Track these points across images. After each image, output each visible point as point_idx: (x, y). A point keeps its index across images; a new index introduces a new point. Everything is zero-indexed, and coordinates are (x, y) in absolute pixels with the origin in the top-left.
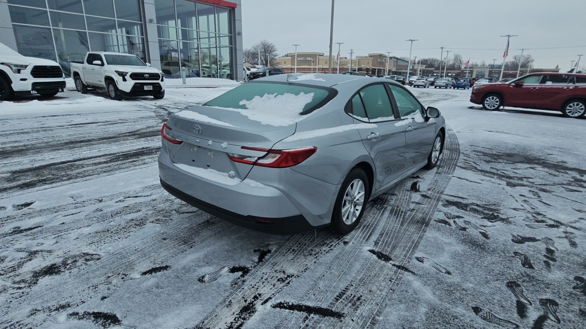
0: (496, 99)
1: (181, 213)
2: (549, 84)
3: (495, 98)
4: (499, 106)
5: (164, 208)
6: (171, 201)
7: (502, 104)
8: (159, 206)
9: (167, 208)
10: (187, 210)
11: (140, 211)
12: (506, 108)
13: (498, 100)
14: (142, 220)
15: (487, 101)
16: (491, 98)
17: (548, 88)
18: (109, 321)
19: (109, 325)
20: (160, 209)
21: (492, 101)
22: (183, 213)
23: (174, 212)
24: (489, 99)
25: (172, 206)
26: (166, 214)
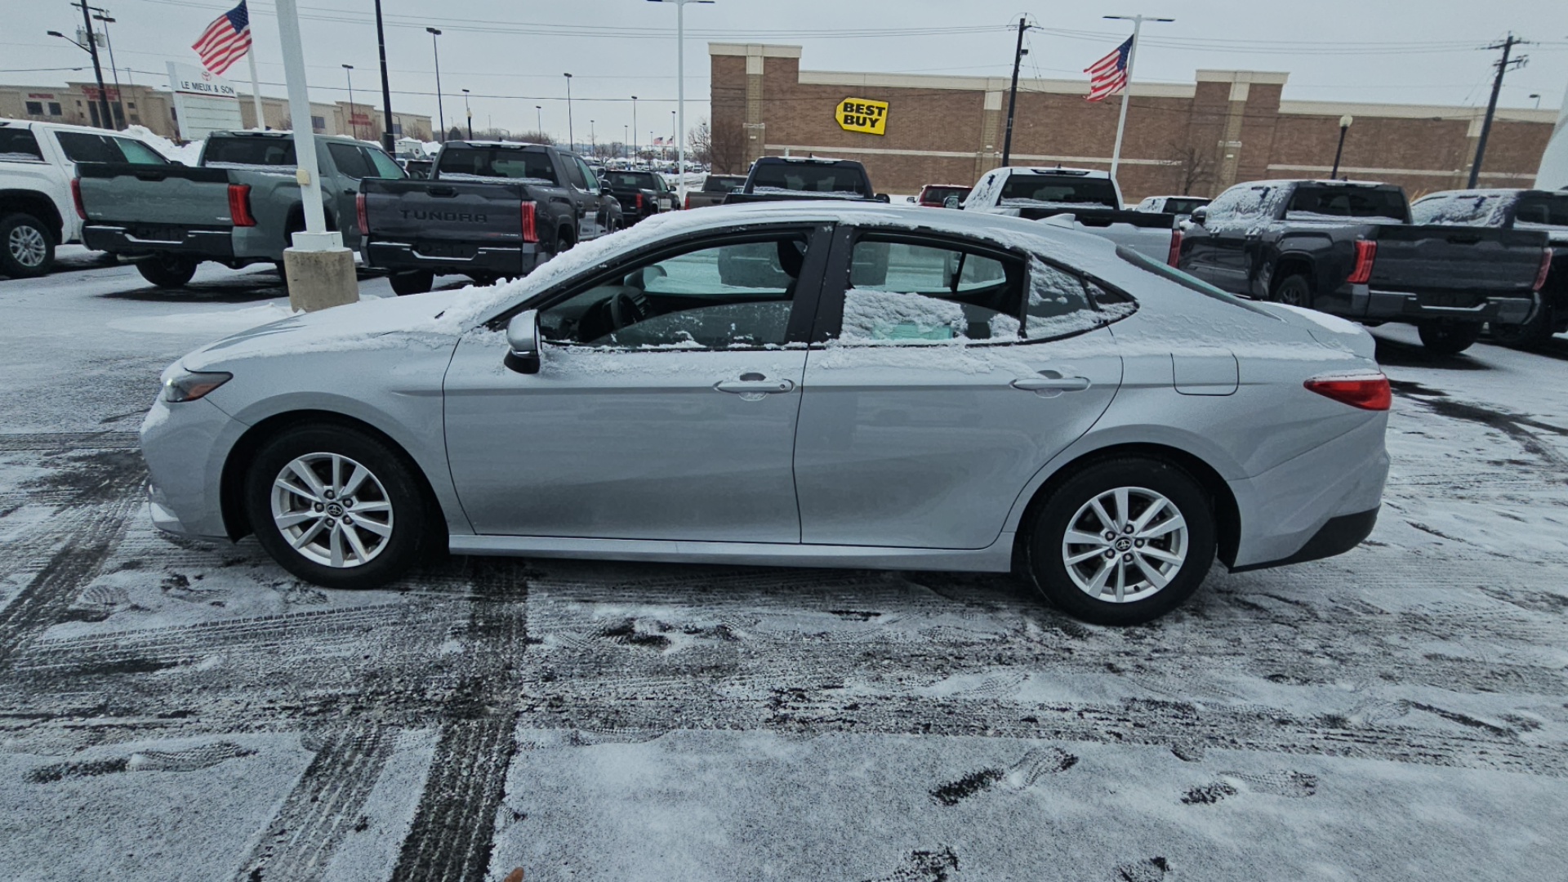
1: (1304, 605)
5: (1352, 638)
6: (1329, 650)
8: (1366, 650)
9: (1341, 632)
10: (1284, 606)
11: (1429, 657)
14: (1415, 629)
20: (1364, 638)
22: (1297, 603)
23: (1323, 615)
25: (1327, 634)
26: (1345, 617)
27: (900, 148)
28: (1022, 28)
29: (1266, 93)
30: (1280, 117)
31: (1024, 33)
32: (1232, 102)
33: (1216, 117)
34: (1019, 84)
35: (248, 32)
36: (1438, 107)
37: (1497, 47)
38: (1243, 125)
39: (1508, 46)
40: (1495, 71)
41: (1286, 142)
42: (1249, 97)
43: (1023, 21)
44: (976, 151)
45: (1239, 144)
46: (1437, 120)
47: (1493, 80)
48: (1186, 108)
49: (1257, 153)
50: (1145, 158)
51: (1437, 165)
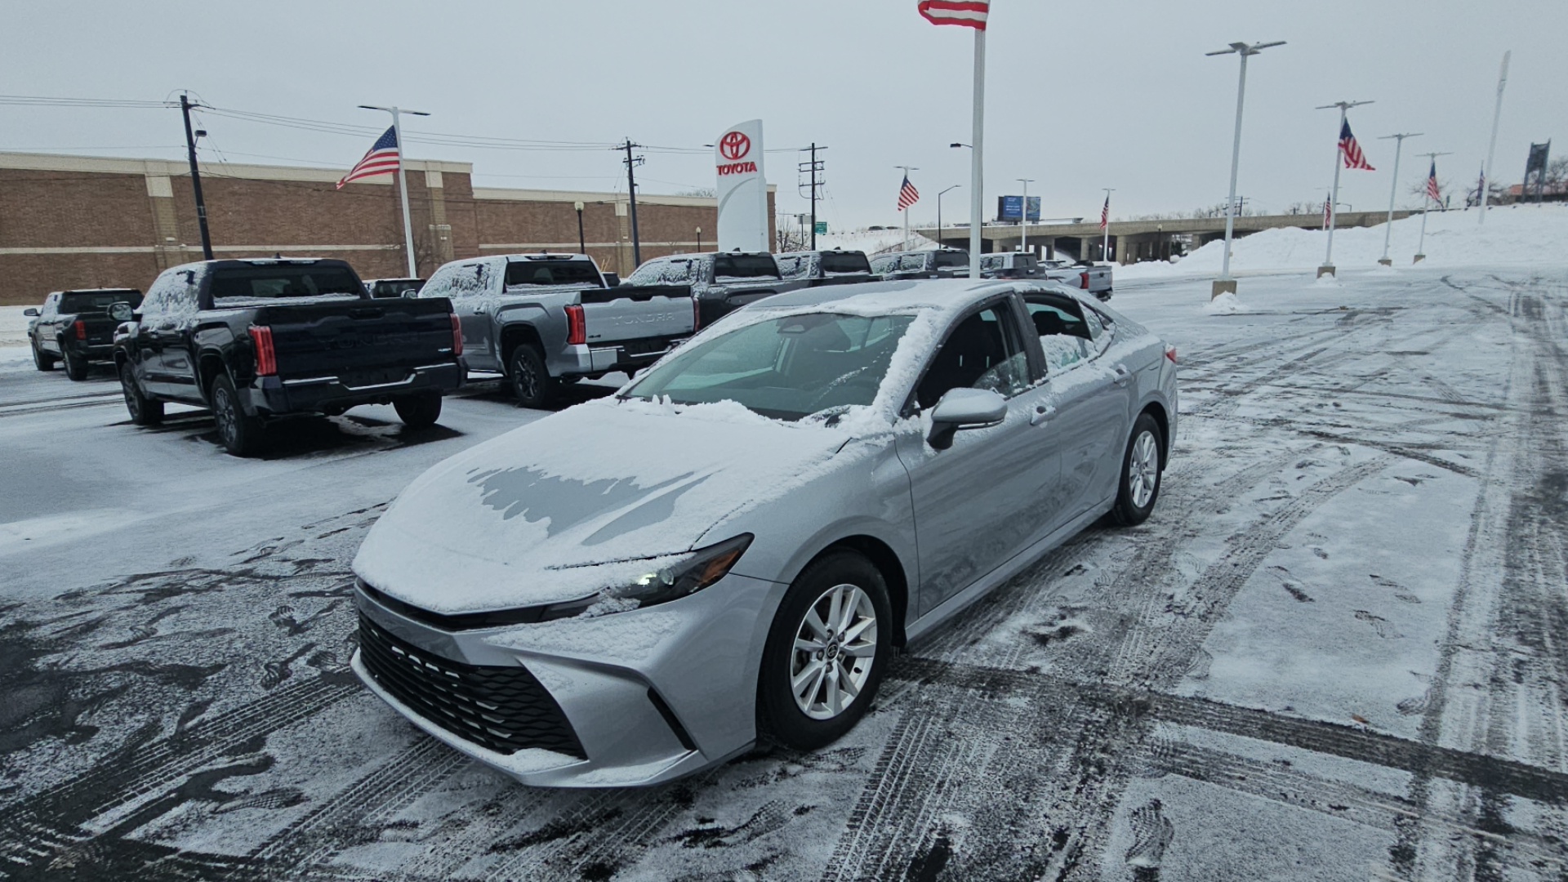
27: (31, 246)
28: (186, 107)
29: (458, 181)
30: (476, 202)
31: (190, 111)
32: (430, 188)
33: (421, 203)
34: (200, 169)
36: (599, 194)
37: (622, 149)
38: (447, 210)
39: (629, 147)
40: (625, 167)
41: (487, 225)
42: (444, 184)
43: (184, 98)
44: (152, 244)
45: (449, 227)
46: (601, 203)
47: (627, 174)
48: (388, 194)
49: (466, 235)
50: (362, 244)
51: (604, 239)
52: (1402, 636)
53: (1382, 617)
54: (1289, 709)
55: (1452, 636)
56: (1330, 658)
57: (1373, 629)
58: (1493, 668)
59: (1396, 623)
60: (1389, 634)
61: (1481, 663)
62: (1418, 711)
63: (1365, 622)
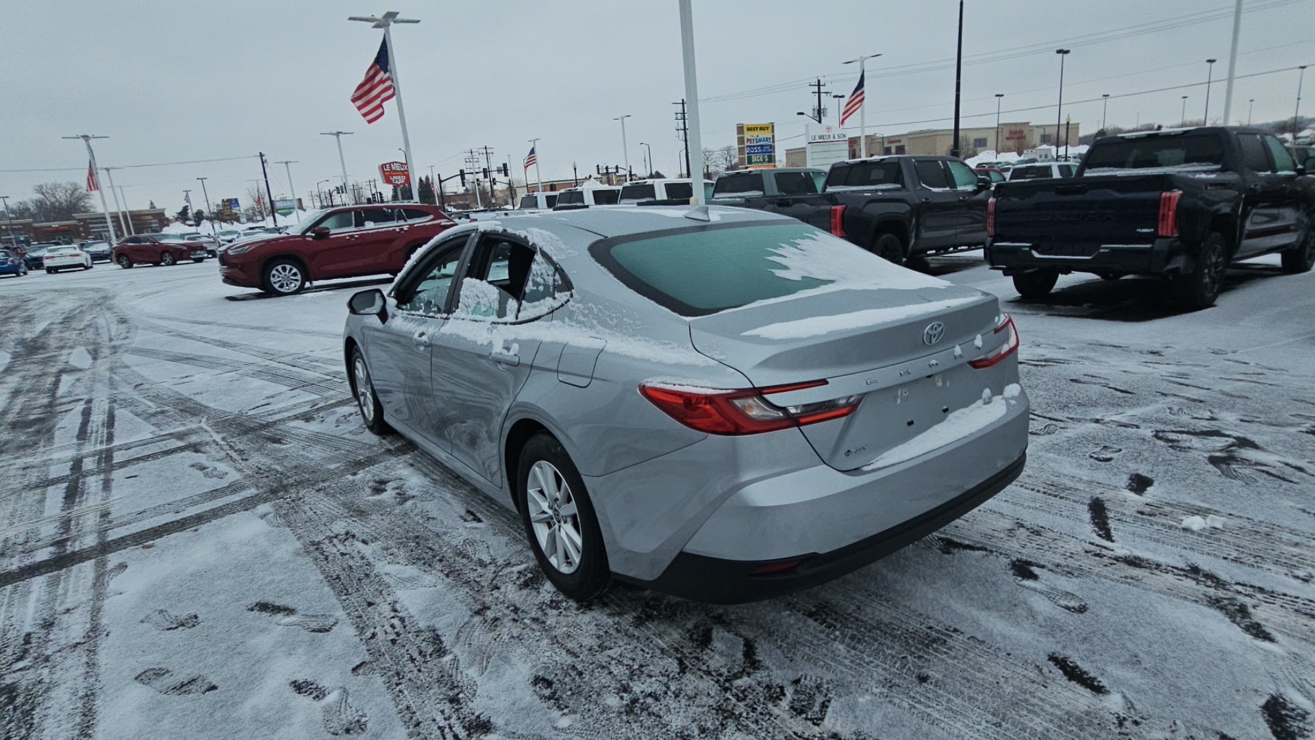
0: (291, 270)
2: (370, 225)
3: (288, 267)
4: (303, 284)
7: (307, 277)
12: (316, 283)
13: (295, 270)
15: (274, 276)
16: (279, 268)
17: (372, 233)
18: (1284, 712)
19: (1293, 710)
21: (282, 275)
24: (277, 270)
35: (863, 93)
52: (142, 622)
53: (171, 631)
54: (196, 530)
55: (92, 652)
56: (193, 568)
57: (173, 613)
58: (51, 637)
59: (155, 632)
60: (157, 618)
61: (63, 634)
62: (112, 571)
63: (183, 615)
